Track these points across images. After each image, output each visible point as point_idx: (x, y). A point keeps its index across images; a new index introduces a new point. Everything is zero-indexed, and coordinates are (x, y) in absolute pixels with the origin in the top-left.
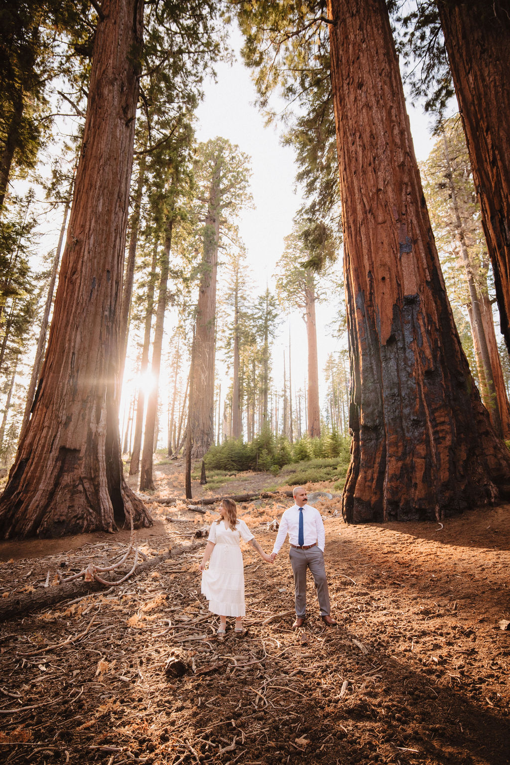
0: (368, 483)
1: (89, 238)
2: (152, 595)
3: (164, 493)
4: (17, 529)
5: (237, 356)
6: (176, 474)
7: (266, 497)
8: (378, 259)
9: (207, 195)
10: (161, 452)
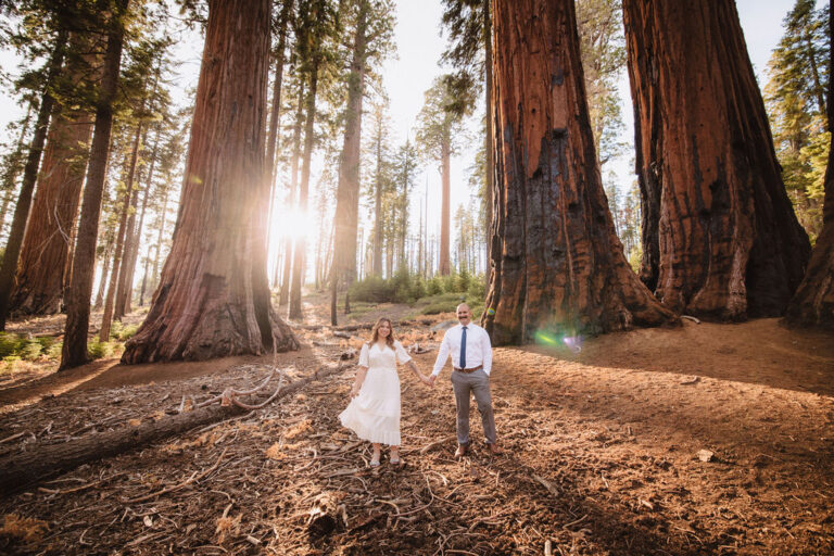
0: (508, 310)
1: (228, 58)
2: (296, 419)
3: (312, 321)
4: (161, 353)
5: (379, 202)
6: (323, 305)
7: (404, 324)
8: (529, 91)
9: (352, 41)
10: (308, 286)
